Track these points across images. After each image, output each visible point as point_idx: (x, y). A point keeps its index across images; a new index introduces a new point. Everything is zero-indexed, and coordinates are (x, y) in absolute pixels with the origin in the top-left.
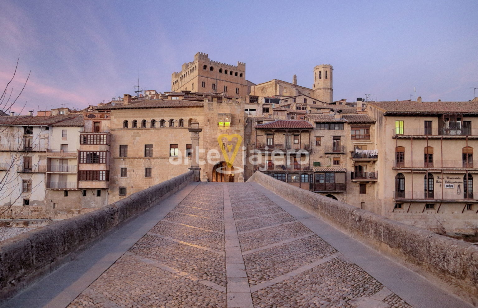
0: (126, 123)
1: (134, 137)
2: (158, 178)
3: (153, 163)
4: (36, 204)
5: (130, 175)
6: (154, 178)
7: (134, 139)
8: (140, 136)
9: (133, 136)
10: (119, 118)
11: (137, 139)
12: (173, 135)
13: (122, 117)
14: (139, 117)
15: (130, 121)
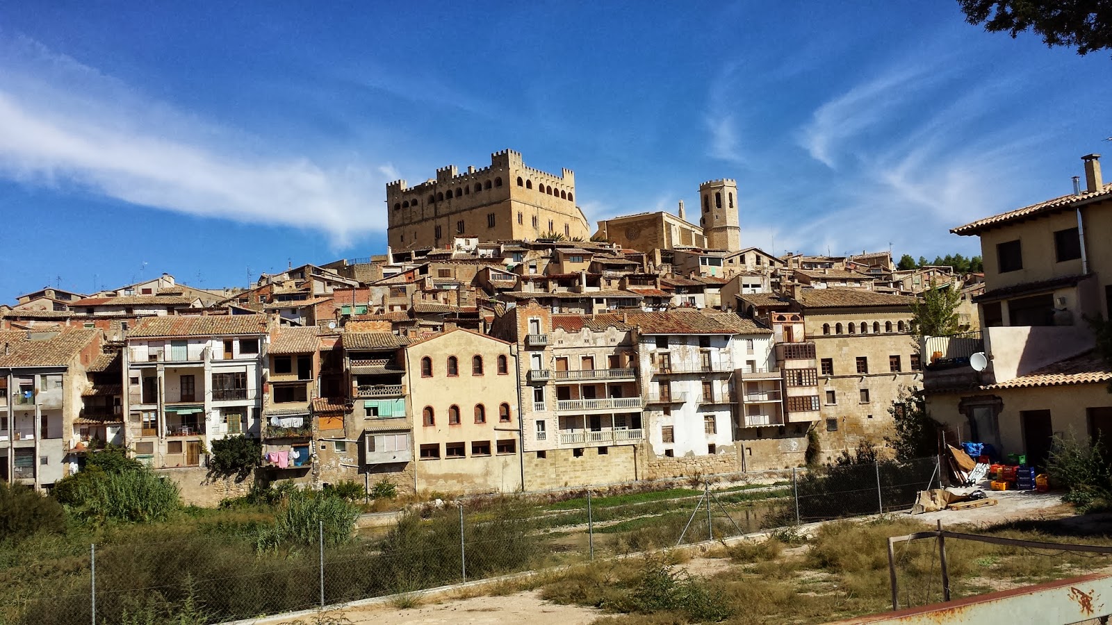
0: (826, 328)
1: (840, 347)
2: (878, 402)
3: (870, 383)
4: (723, 451)
5: (840, 400)
6: (873, 403)
7: (841, 349)
8: (847, 345)
9: (837, 345)
10: (816, 320)
11: (845, 349)
12: (892, 343)
13: (820, 320)
14: (845, 319)
15: (832, 324)
